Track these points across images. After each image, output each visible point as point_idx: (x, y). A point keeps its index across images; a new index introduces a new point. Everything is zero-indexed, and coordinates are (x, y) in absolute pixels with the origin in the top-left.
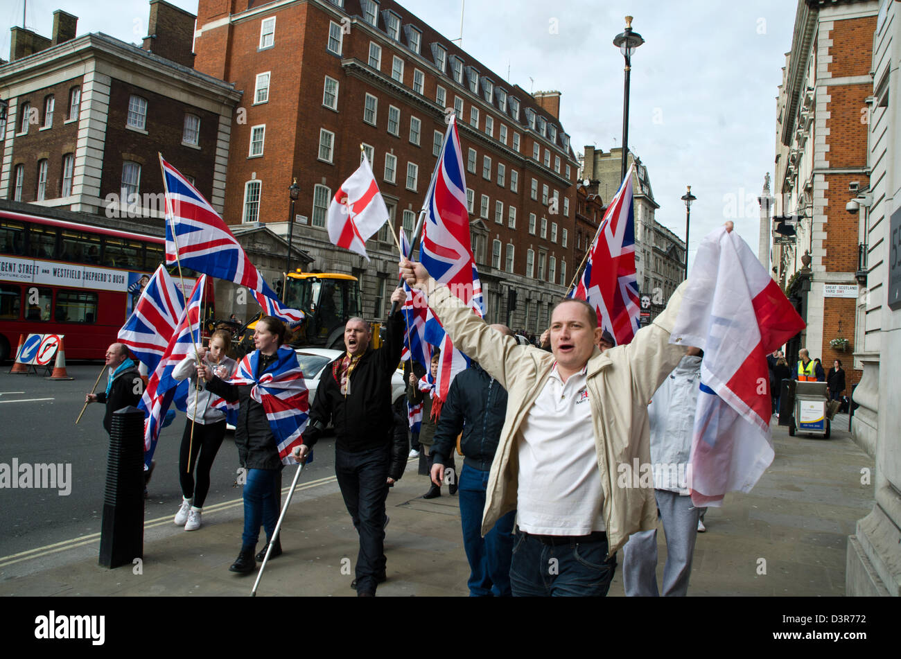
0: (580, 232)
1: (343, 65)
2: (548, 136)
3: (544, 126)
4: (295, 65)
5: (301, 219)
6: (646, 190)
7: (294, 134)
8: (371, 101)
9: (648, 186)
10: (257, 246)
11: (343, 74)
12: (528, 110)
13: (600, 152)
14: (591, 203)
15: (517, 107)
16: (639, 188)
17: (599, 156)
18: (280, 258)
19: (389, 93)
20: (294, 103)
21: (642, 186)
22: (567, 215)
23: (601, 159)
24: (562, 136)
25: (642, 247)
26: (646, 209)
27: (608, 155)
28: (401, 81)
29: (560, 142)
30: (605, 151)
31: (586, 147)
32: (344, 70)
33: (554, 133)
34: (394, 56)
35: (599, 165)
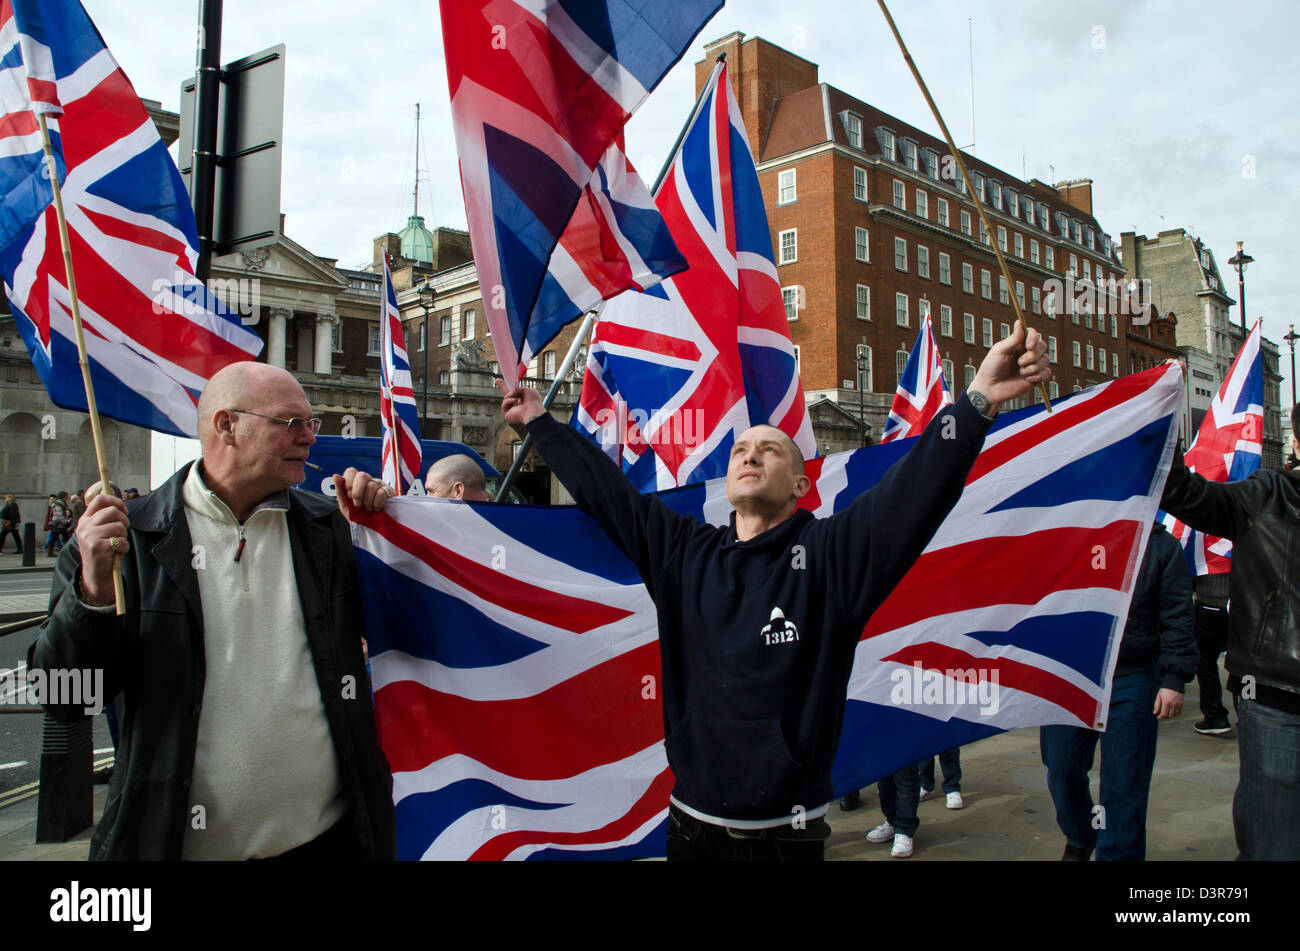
0: (1133, 355)
1: (871, 211)
2: (1085, 242)
3: (1078, 231)
4: (827, 222)
5: (848, 384)
6: (1214, 283)
7: (833, 295)
8: (901, 245)
9: (1217, 276)
10: (821, 419)
11: (872, 222)
12: (1058, 215)
13: (1143, 238)
14: (1162, 324)
15: (1046, 214)
16: (1204, 282)
17: (1142, 244)
18: (842, 428)
19: (918, 233)
20: (830, 262)
21: (1207, 278)
22: (1116, 336)
23: (1145, 248)
24: (1101, 238)
25: (1215, 360)
26: (1217, 308)
27: (1155, 242)
28: (926, 217)
29: (1100, 247)
30: (1151, 236)
31: (1123, 235)
32: (871, 216)
33: (1091, 236)
34: (918, 190)
35: (1144, 256)
